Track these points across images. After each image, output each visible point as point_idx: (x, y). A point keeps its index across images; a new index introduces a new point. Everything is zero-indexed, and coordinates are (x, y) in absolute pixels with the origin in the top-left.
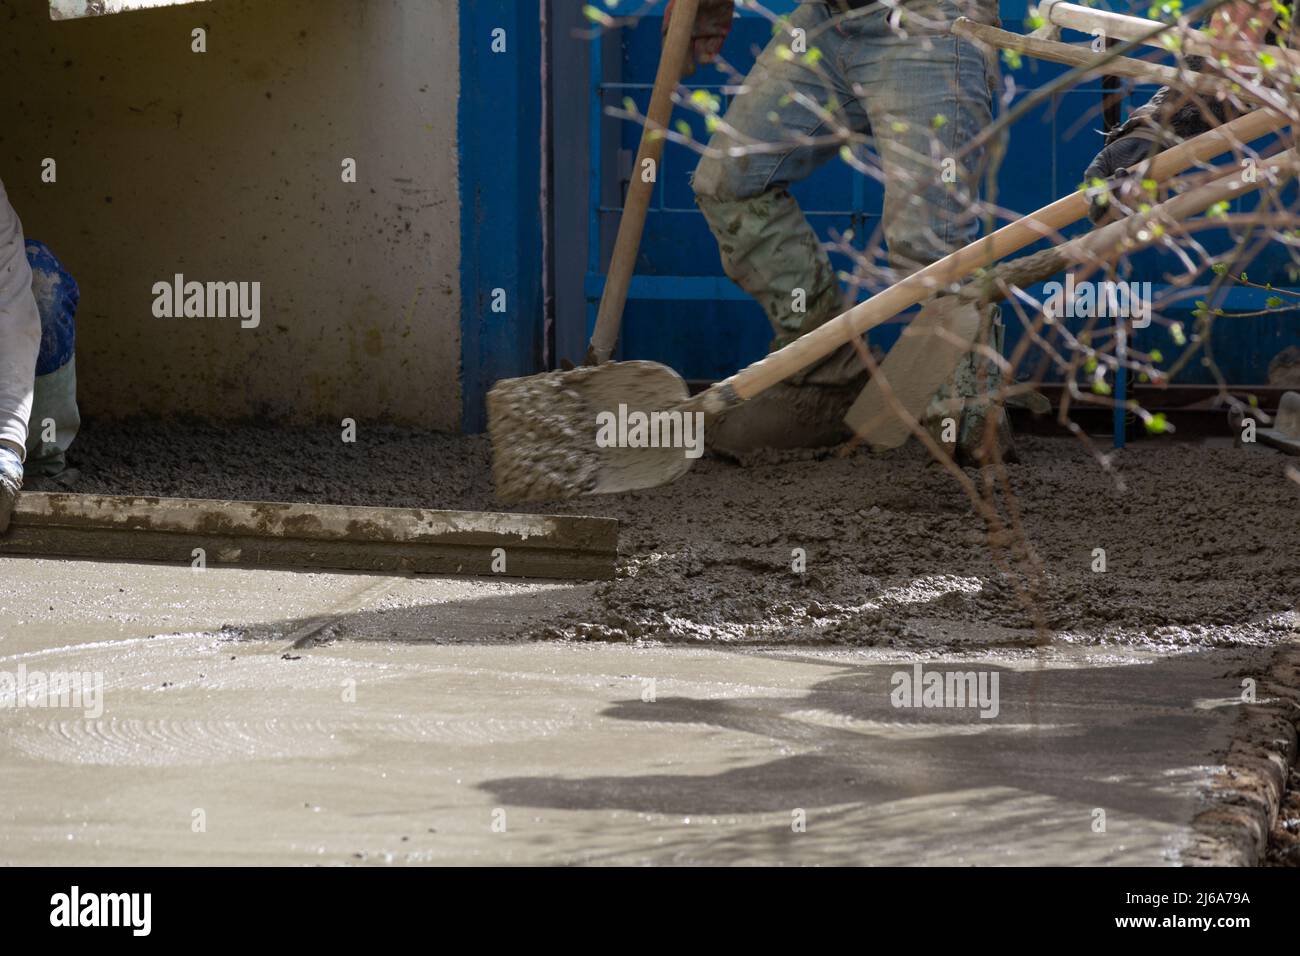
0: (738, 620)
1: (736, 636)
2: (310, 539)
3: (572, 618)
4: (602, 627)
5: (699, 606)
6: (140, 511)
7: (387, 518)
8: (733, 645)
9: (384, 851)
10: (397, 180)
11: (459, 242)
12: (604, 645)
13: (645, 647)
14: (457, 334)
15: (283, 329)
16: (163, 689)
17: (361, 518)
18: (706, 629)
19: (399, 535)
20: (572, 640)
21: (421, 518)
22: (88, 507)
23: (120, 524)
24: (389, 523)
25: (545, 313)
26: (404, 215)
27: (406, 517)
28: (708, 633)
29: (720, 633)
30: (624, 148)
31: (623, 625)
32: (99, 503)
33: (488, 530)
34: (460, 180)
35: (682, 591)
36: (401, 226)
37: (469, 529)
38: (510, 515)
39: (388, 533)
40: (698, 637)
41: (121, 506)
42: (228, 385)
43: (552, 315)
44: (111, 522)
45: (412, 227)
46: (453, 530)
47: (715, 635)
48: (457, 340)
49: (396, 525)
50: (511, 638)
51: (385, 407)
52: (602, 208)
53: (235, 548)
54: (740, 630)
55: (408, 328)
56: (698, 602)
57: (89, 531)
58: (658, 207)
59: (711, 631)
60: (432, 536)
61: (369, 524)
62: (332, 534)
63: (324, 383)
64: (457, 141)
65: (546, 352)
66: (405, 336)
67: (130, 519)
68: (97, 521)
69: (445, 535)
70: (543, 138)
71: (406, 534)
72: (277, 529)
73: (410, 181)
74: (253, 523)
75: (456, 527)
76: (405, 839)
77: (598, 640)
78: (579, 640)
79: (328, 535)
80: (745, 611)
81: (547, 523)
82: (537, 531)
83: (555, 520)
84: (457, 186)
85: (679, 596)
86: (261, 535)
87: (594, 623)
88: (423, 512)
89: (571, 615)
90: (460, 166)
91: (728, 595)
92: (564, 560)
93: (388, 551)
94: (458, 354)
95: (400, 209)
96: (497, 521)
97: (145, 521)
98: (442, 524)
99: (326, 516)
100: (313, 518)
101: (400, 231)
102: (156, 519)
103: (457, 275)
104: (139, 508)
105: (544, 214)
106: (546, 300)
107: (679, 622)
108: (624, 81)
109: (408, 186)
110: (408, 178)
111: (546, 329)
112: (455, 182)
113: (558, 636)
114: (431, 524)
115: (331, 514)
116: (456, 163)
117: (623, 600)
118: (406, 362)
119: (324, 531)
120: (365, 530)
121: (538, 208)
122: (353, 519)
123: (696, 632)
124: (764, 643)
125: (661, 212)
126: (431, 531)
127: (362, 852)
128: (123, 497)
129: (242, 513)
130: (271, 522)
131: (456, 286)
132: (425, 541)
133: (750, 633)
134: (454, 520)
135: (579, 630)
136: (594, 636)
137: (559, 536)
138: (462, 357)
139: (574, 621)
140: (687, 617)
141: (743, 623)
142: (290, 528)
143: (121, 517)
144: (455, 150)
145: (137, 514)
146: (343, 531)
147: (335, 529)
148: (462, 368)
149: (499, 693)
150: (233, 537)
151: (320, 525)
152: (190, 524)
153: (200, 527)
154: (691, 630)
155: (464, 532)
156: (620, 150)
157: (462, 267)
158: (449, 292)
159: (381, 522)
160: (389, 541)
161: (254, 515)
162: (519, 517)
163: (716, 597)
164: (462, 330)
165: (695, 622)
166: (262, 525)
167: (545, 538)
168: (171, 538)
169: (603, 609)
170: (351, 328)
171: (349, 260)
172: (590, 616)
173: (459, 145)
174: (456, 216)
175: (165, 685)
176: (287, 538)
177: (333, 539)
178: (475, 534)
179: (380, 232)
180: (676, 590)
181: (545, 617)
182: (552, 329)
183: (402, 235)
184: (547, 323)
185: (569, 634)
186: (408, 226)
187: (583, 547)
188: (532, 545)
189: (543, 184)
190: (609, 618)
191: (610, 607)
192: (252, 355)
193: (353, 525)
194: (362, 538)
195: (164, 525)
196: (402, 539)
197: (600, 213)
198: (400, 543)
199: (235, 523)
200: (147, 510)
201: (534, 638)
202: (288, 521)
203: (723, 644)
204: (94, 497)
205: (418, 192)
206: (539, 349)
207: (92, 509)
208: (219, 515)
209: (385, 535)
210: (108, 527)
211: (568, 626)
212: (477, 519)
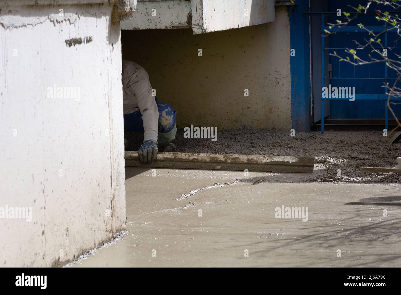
0: (359, 177)
1: (359, 180)
2: (238, 163)
3: (320, 176)
4: (327, 179)
5: (350, 173)
6: (196, 157)
7: (257, 158)
8: (359, 182)
9: (276, 233)
10: (276, 72)
11: (291, 87)
12: (327, 183)
13: (337, 183)
14: (290, 108)
15: (249, 108)
17: (250, 158)
18: (352, 179)
19: (259, 162)
20: (320, 182)
21: (265, 158)
22: (183, 156)
23: (190, 160)
24: (257, 159)
25: (311, 103)
26: (277, 80)
27: (261, 158)
28: (352, 180)
29: (355, 179)
30: (330, 63)
31: (332, 178)
32: (186, 155)
33: (281, 161)
34: (291, 71)
35: (346, 170)
36: (277, 82)
37: (277, 160)
38: (287, 157)
39: (257, 161)
40: (350, 181)
41: (191, 156)
42: (236, 121)
43: (313, 103)
44: (188, 160)
45: (279, 83)
46: (273, 161)
47: (354, 180)
48: (290, 110)
49: (259, 159)
50: (305, 181)
51: (273, 126)
52: (325, 78)
53: (219, 166)
54: (360, 179)
55: (279, 107)
56: (350, 172)
57: (183, 162)
58: (338, 77)
59: (353, 179)
60: (268, 162)
61: (252, 159)
62: (243, 162)
63: (259, 120)
64: (290, 62)
65: (312, 113)
66: (278, 109)
67: (193, 159)
68: (185, 159)
69: (271, 162)
70: (310, 61)
71: (261, 162)
72: (229, 161)
73: (279, 72)
74: (223, 160)
75: (274, 160)
76: (281, 230)
77: (326, 182)
78: (322, 182)
79: (242, 162)
80: (361, 174)
81: (296, 159)
82: (294, 161)
83: (298, 158)
84: (290, 73)
85: (345, 171)
86: (225, 162)
87: (325, 177)
88: (266, 156)
89: (319, 176)
90: (291, 68)
91: (357, 171)
92: (301, 168)
93: (257, 166)
94: (291, 113)
95: (276, 79)
96: (284, 158)
97: (197, 159)
98: (270, 159)
99: (242, 157)
100: (238, 158)
101: (276, 84)
102: (200, 159)
103: (290, 94)
104: (195, 156)
105: (311, 79)
106: (312, 100)
107: (345, 177)
108: (329, 47)
109: (278, 73)
110: (278, 71)
111: (312, 107)
112: (290, 72)
113: (317, 181)
114: (267, 159)
115: (243, 157)
116: (290, 67)
117: (332, 172)
118: (278, 115)
119: (241, 161)
120: (251, 161)
121: (310, 78)
122: (248, 158)
123: (349, 179)
124: (366, 182)
125: (339, 79)
126: (268, 161)
127: (271, 233)
128: (191, 153)
129: (221, 157)
130: (228, 159)
131: (290, 97)
132: (266, 164)
133: (362, 179)
134: (273, 158)
135: (321, 179)
136: (325, 181)
137: (299, 162)
138: (292, 114)
139: (320, 177)
140: (347, 176)
141: (361, 177)
142: (233, 161)
143: (191, 158)
144: (289, 64)
145: (195, 158)
146: (246, 161)
147: (244, 161)
148: (292, 116)
149: (303, 194)
150: (219, 163)
151: (240, 160)
152: (208, 160)
153: (210, 161)
154: (348, 179)
155: (276, 161)
156: (329, 64)
157: (291, 92)
158: (288, 98)
159: (255, 159)
160: (257, 164)
161: (224, 157)
162: (289, 157)
163: (354, 171)
164: (292, 107)
165: (349, 177)
166: (226, 160)
167: (296, 162)
168: (203, 163)
169: (327, 174)
170: (265, 107)
171: (264, 91)
172: (324, 176)
173: (290, 63)
174: (290, 80)
176: (232, 163)
177: (243, 163)
178: (279, 162)
179: (272, 84)
180: (344, 169)
181: (313, 176)
182: (313, 107)
183: (277, 85)
184: (312, 105)
185: (319, 180)
186: (278, 83)
187: (305, 165)
188: (292, 164)
189: (311, 72)
190: (328, 176)
191: (328, 174)
192: (242, 114)
193: (248, 160)
194: (251, 163)
195: (202, 160)
196: (260, 163)
197: (325, 79)
198: (260, 164)
199: (219, 160)
200: (197, 157)
201: (311, 181)
202: (232, 159)
203: (356, 182)
204: (184, 153)
205: (280, 74)
206: (310, 112)
207: (184, 156)
208: (215, 158)
209: (256, 162)
210: (188, 161)
211: (319, 178)
212: (279, 158)
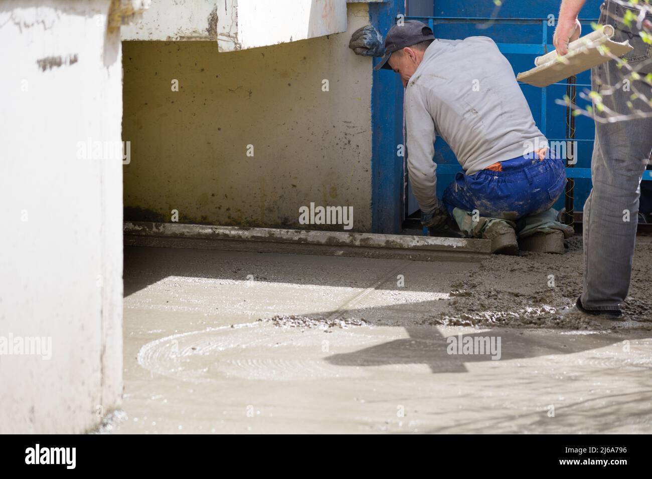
2: (370, 247)
4: (461, 320)
7: (401, 239)
16: (277, 345)
17: (390, 239)
19: (405, 245)
20: (447, 325)
21: (414, 239)
23: (295, 241)
24: (401, 241)
27: (408, 239)
32: (287, 232)
33: (440, 244)
37: (433, 244)
38: (449, 238)
39: (401, 245)
41: (296, 234)
44: (292, 240)
46: (426, 244)
49: (404, 242)
53: (341, 251)
57: (283, 243)
60: (419, 246)
61: (393, 241)
62: (379, 245)
67: (300, 239)
68: (287, 239)
69: (424, 246)
71: (408, 245)
72: (358, 243)
74: (348, 241)
75: (428, 243)
79: (377, 246)
81: (464, 242)
82: (460, 245)
83: (467, 240)
86: (351, 245)
88: (415, 237)
92: (470, 256)
93: (401, 252)
96: (444, 241)
97: (305, 240)
98: (422, 242)
99: (376, 238)
100: (371, 239)
102: (310, 239)
114: (418, 242)
115: (379, 238)
119: (376, 244)
120: (392, 244)
122: (387, 239)
126: (418, 244)
128: (297, 231)
129: (343, 237)
130: (355, 240)
132: (415, 249)
134: (427, 240)
135: (450, 321)
136: (457, 324)
137: (468, 247)
142: (362, 243)
143: (296, 238)
145: (302, 237)
146: (383, 244)
147: (380, 243)
150: (340, 246)
151: (374, 242)
152: (323, 241)
153: (327, 242)
155: (431, 244)
159: (399, 241)
160: (402, 248)
161: (348, 238)
162: (453, 239)
166: (352, 241)
167: (463, 247)
168: (316, 246)
175: (277, 344)
176: (362, 246)
177: (380, 248)
178: (436, 246)
185: (446, 323)
187: (478, 251)
188: (458, 250)
193: (387, 242)
194: (391, 247)
195: (313, 241)
196: (407, 247)
198: (407, 249)
199: (341, 241)
200: (306, 236)
202: (362, 240)
204: (285, 230)
207: (284, 235)
208: (334, 238)
210: (290, 242)
212: (436, 240)
